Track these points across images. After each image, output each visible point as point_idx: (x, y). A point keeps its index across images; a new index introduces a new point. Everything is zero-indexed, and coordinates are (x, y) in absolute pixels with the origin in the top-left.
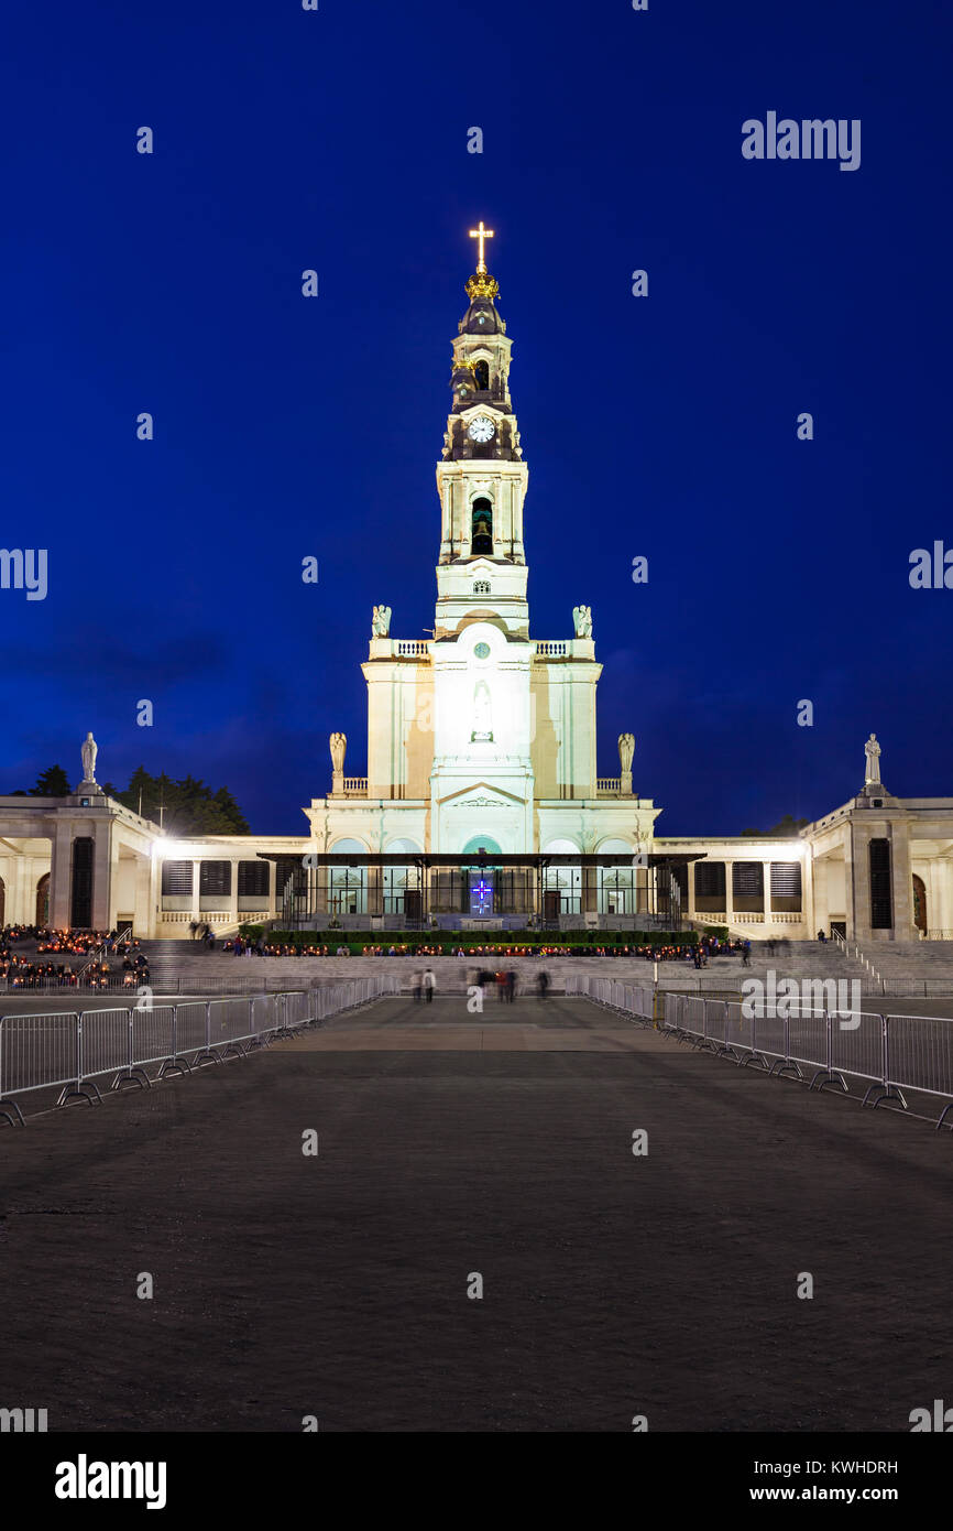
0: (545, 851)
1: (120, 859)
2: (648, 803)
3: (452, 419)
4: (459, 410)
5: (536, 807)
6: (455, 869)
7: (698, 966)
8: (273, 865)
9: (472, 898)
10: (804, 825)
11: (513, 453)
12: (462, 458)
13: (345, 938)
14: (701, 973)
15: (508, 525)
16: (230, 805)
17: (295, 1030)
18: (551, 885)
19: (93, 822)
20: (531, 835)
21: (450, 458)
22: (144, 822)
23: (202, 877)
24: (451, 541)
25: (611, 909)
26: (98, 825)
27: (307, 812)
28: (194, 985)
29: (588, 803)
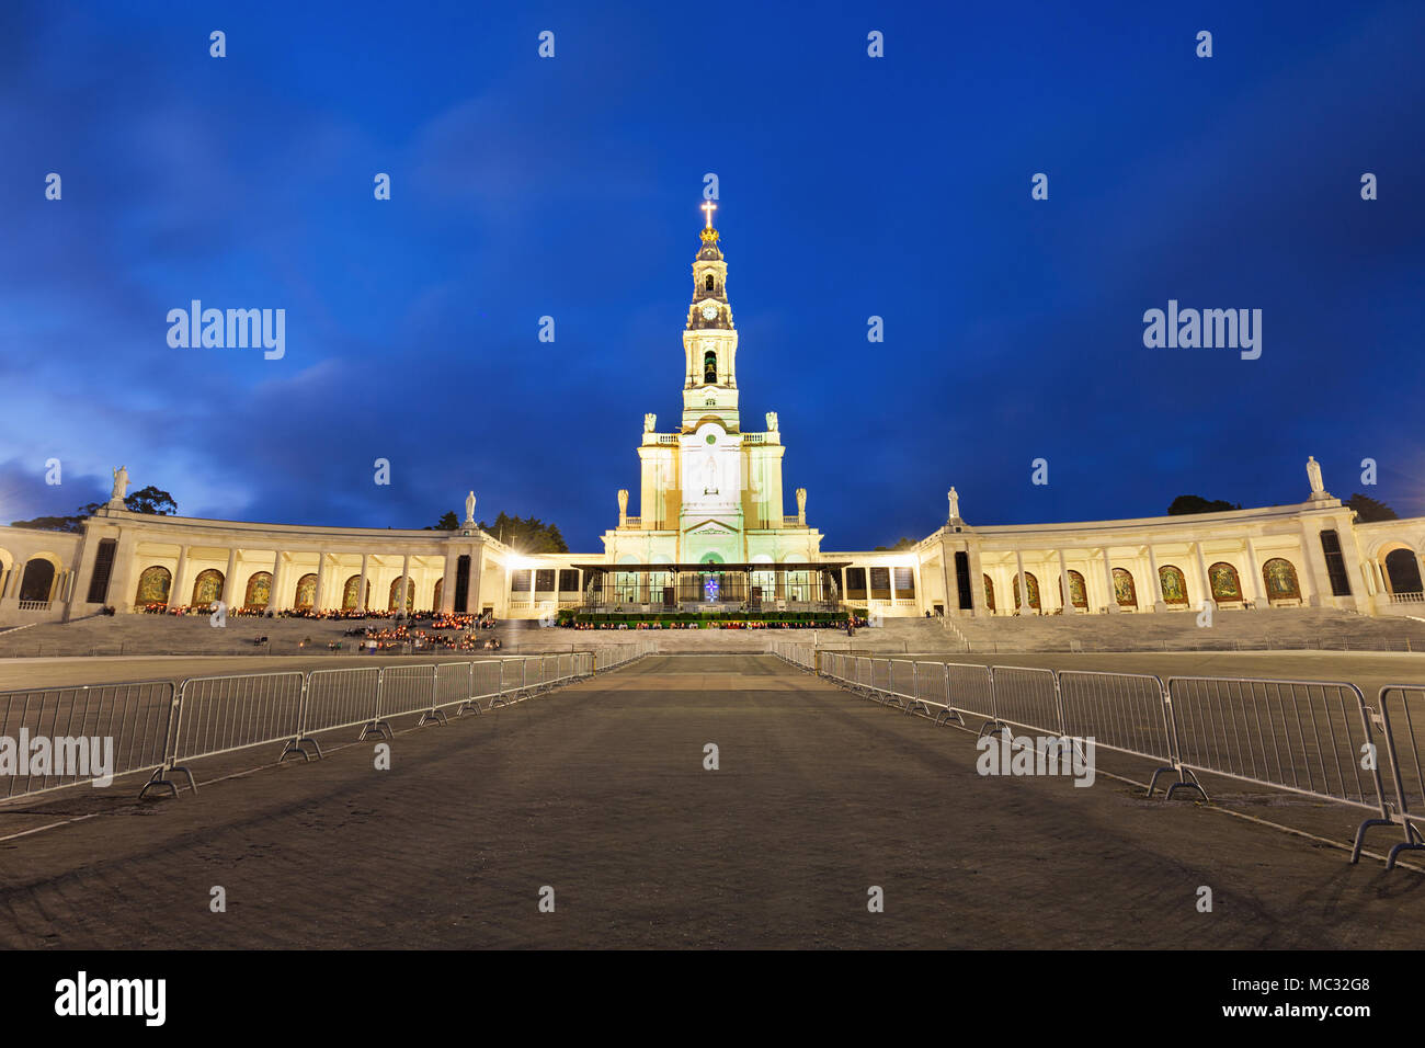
0: (750, 562)
1: (487, 568)
2: (816, 531)
3: (692, 307)
4: (695, 303)
5: (746, 534)
6: (695, 573)
7: (850, 634)
8: (581, 572)
9: (706, 592)
10: (914, 543)
11: (729, 326)
12: (698, 328)
13: (625, 618)
14: (851, 639)
15: (726, 366)
16: (556, 534)
17: (585, 677)
18: (755, 583)
19: (471, 546)
20: (742, 552)
21: (691, 329)
22: (503, 545)
23: (537, 579)
24: (692, 376)
25: (794, 598)
26: (474, 548)
27: (602, 538)
28: (529, 649)
29: (777, 532)
